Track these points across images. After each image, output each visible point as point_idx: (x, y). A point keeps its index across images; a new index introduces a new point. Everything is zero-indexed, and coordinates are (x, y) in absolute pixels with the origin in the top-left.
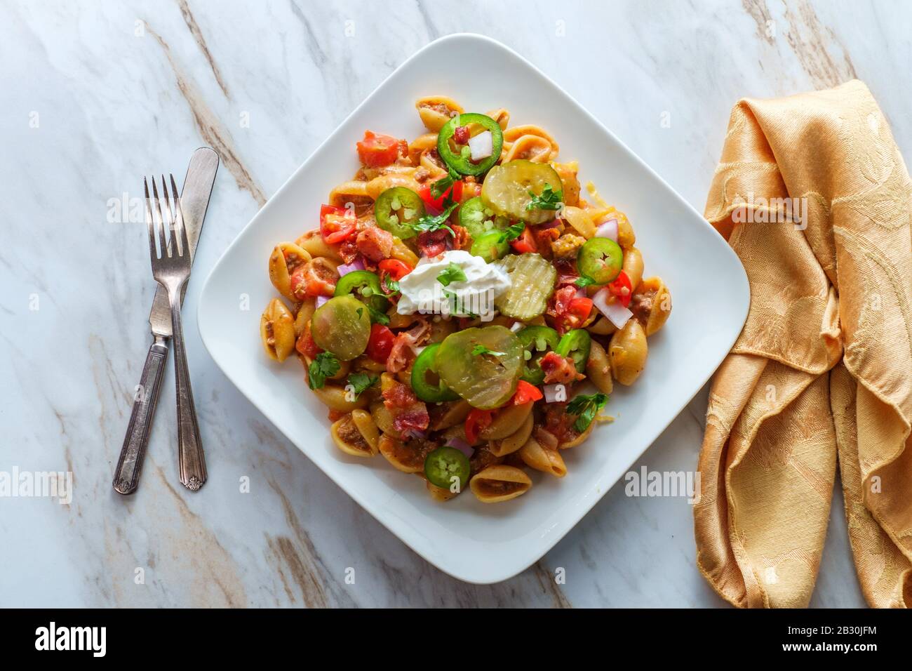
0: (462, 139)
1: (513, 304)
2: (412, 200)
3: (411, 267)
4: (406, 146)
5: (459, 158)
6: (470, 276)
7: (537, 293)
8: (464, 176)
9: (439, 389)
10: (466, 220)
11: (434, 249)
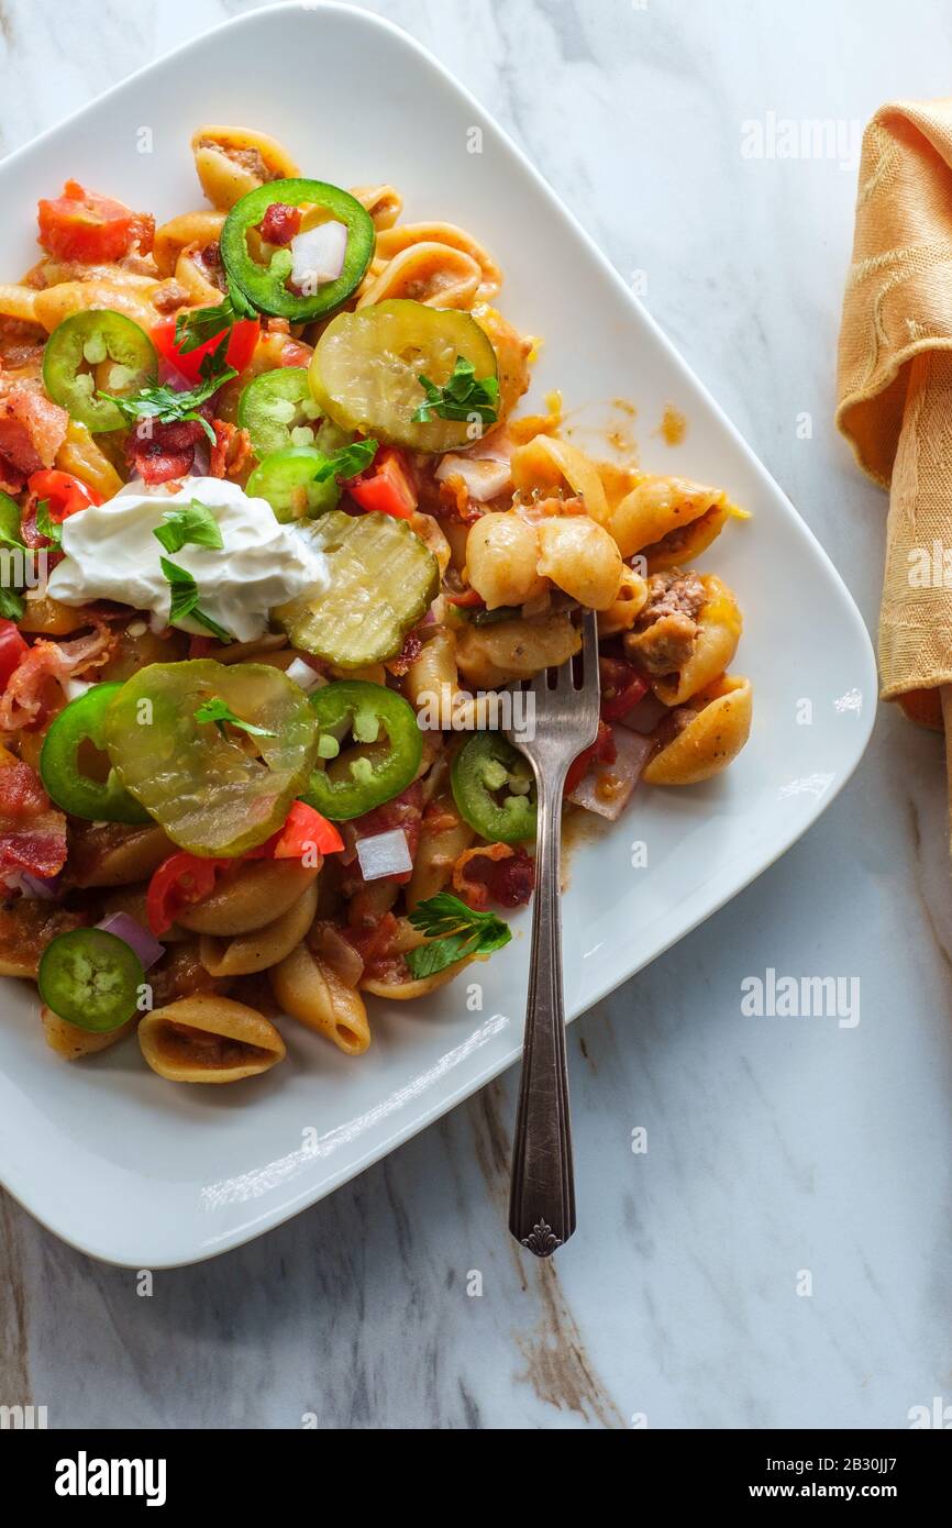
0: (278, 233)
1: (322, 624)
2: (131, 346)
3: (98, 497)
4: (152, 229)
5: (264, 274)
6: (231, 538)
7: (383, 608)
8: (266, 315)
9: (107, 790)
10: (255, 414)
11: (163, 465)
